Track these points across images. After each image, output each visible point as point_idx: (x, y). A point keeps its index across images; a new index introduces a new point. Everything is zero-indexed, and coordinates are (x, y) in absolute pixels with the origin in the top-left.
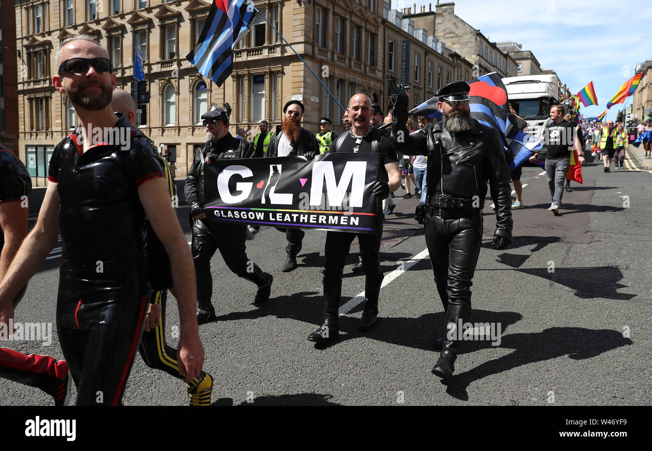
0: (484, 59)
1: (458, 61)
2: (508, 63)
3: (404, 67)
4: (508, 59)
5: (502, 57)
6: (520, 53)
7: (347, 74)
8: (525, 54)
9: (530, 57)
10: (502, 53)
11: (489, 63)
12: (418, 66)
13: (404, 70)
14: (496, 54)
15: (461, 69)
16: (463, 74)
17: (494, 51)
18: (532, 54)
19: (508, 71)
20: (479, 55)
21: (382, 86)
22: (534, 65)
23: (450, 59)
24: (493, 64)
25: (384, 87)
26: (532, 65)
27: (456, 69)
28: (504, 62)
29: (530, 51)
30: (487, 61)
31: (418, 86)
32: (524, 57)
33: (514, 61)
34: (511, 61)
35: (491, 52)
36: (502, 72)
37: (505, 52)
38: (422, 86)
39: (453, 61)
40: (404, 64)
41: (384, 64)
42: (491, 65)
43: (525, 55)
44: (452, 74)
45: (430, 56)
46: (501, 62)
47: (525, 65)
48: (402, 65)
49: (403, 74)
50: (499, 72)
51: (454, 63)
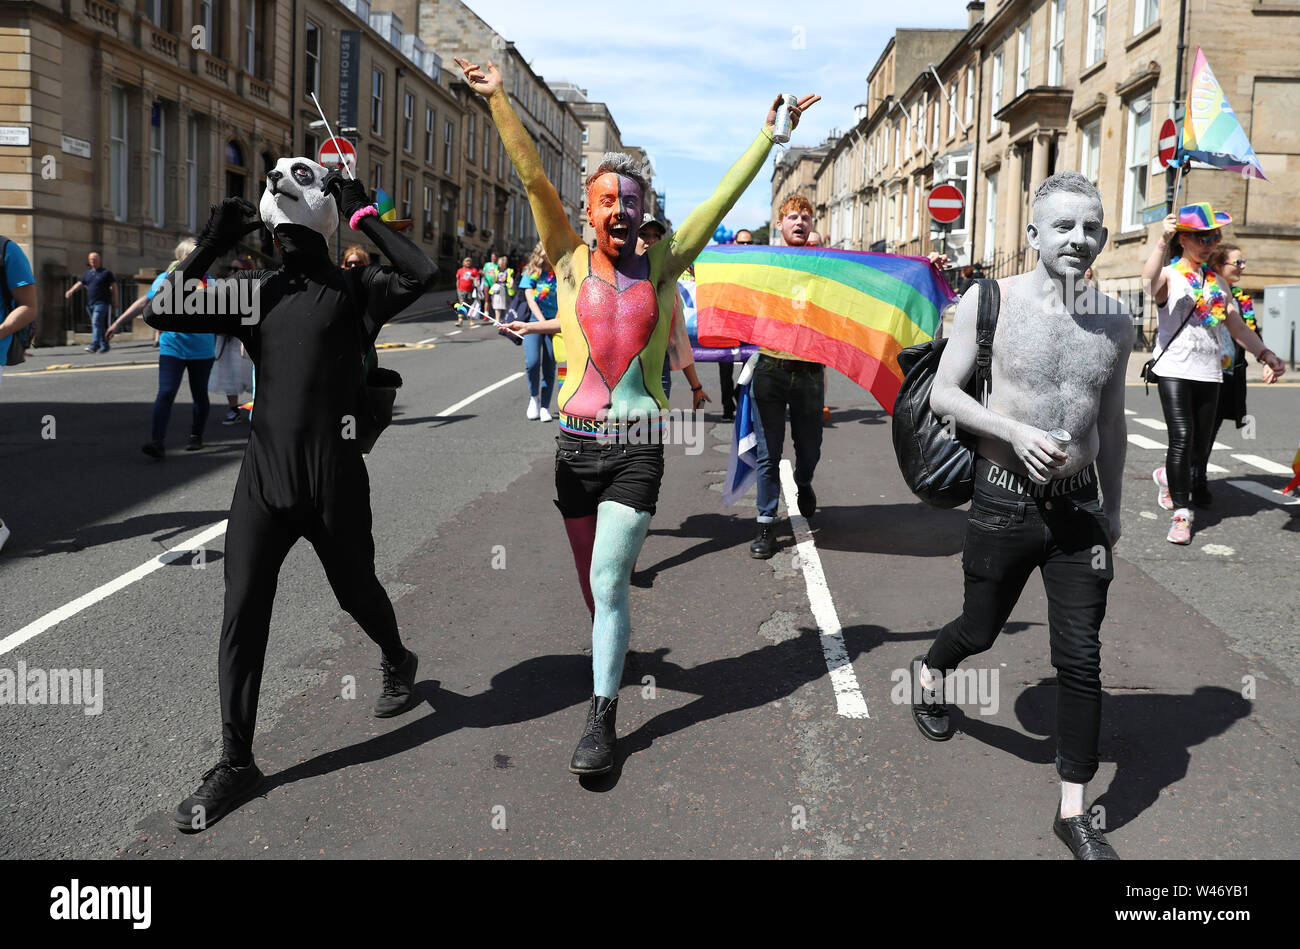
0: (522, 105)
1: (470, 102)
2: (566, 121)
3: (344, 94)
4: (567, 113)
5: (556, 109)
6: (586, 106)
7: (183, 90)
8: (594, 108)
9: (603, 115)
10: (555, 99)
11: (531, 115)
12: (380, 99)
13: (343, 102)
14: (544, 100)
15: (475, 120)
16: (480, 131)
17: (541, 93)
18: (607, 110)
19: (566, 137)
21: (287, 135)
22: (611, 133)
23: (453, 93)
24: (539, 118)
25: (292, 136)
26: (607, 133)
27: (465, 117)
28: (558, 117)
29: (604, 104)
30: (526, 109)
31: (380, 145)
32: (593, 114)
33: (577, 119)
34: (571, 119)
35: (535, 93)
36: (554, 137)
37: (561, 99)
38: (388, 146)
39: (459, 99)
40: (345, 86)
41: (292, 79)
42: (535, 119)
43: (594, 110)
44: (457, 126)
45: (406, 81)
46: (553, 116)
47: (595, 131)
48: (340, 89)
49: (342, 110)
50: (550, 138)
51: (461, 105)
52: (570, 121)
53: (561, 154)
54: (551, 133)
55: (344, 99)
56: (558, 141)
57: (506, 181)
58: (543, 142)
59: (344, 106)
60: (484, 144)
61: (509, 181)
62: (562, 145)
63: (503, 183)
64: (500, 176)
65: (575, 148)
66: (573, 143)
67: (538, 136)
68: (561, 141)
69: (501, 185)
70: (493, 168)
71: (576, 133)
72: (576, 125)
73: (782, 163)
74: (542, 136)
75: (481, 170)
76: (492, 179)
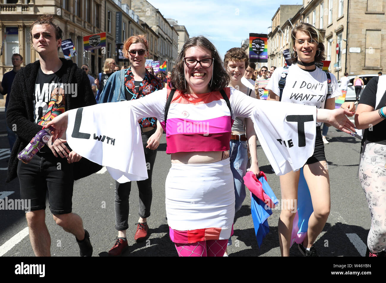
0: (161, 29)
1: (147, 29)
4: (174, 30)
5: (170, 29)
6: (178, 27)
7: (83, 33)
9: (184, 30)
10: (170, 26)
12: (125, 31)
14: (167, 26)
15: (148, 34)
16: (150, 38)
17: (166, 24)
18: (185, 28)
19: (173, 38)
20: (158, 26)
23: (142, 27)
24: (166, 33)
26: (185, 36)
28: (171, 32)
29: (184, 26)
30: (162, 30)
32: (180, 29)
33: (176, 31)
34: (175, 32)
35: (164, 24)
37: (172, 26)
39: (144, 29)
40: (118, 28)
41: (105, 27)
42: (164, 33)
43: (181, 28)
45: (132, 25)
46: (169, 31)
47: (182, 35)
48: (116, 29)
49: (117, 35)
50: (169, 39)
51: (145, 30)
52: (174, 33)
53: (172, 44)
54: (169, 37)
55: (118, 32)
56: (171, 39)
57: (157, 53)
58: (167, 40)
59: (117, 34)
60: (151, 42)
61: (158, 53)
62: (172, 41)
63: (156, 54)
64: (155, 52)
65: (176, 42)
66: (176, 40)
67: (165, 38)
68: (172, 39)
69: (155, 55)
70: (153, 50)
71: (176, 37)
72: (176, 34)
73: (244, 44)
74: (167, 38)
75: (150, 50)
76: (153, 53)
